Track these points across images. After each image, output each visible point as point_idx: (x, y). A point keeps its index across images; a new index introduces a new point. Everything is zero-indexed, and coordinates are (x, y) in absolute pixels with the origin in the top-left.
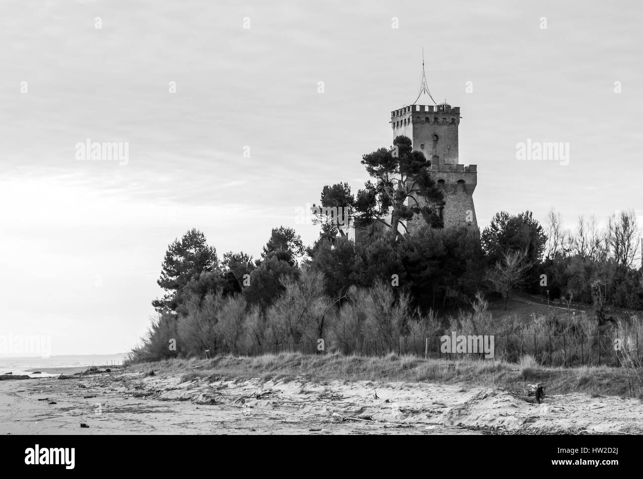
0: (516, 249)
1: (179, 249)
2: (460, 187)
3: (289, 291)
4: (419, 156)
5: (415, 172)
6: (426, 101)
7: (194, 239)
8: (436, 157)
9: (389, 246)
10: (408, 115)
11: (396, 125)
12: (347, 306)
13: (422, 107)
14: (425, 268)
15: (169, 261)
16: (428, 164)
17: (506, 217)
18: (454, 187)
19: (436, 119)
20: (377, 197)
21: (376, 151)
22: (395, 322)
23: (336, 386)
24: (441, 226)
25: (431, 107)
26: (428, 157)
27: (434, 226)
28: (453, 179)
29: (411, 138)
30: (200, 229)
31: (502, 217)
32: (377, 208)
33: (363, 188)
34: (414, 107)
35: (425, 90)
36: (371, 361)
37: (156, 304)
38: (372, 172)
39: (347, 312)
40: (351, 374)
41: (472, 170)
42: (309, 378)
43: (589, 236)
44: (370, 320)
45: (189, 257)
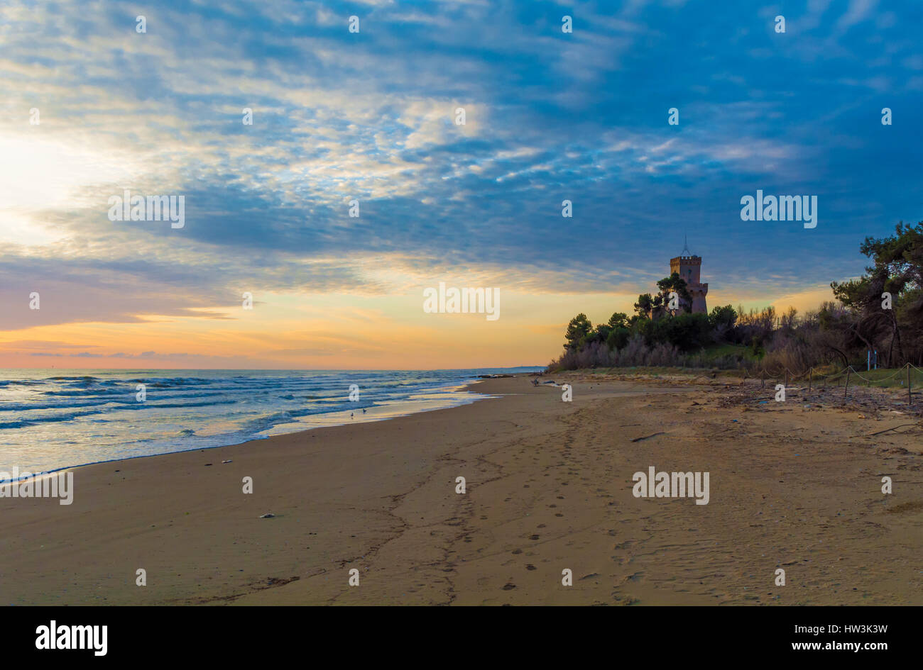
0: (723, 322)
1: (575, 322)
2: (700, 293)
3: (630, 343)
4: (682, 281)
5: (681, 288)
6: (685, 255)
7: (582, 317)
8: (690, 280)
9: (668, 322)
10: (678, 261)
11: (672, 265)
12: (655, 349)
13: (684, 257)
14: (683, 331)
15: (570, 327)
16: (686, 285)
17: (719, 308)
18: (697, 293)
19: (691, 263)
20: (663, 299)
21: (663, 279)
22: (673, 355)
23: (659, 376)
24: (691, 312)
25: (688, 257)
26: (686, 281)
27: (688, 312)
28: (696, 290)
29: (679, 273)
30: (584, 313)
31: (717, 309)
32: (663, 304)
33: (657, 295)
34: (681, 257)
35: (686, 249)
36: (668, 369)
37: (565, 346)
38: (661, 289)
39: (655, 352)
40: (663, 372)
41: (706, 286)
42: (651, 373)
43: (755, 317)
44: (664, 355)
45: (579, 325)
